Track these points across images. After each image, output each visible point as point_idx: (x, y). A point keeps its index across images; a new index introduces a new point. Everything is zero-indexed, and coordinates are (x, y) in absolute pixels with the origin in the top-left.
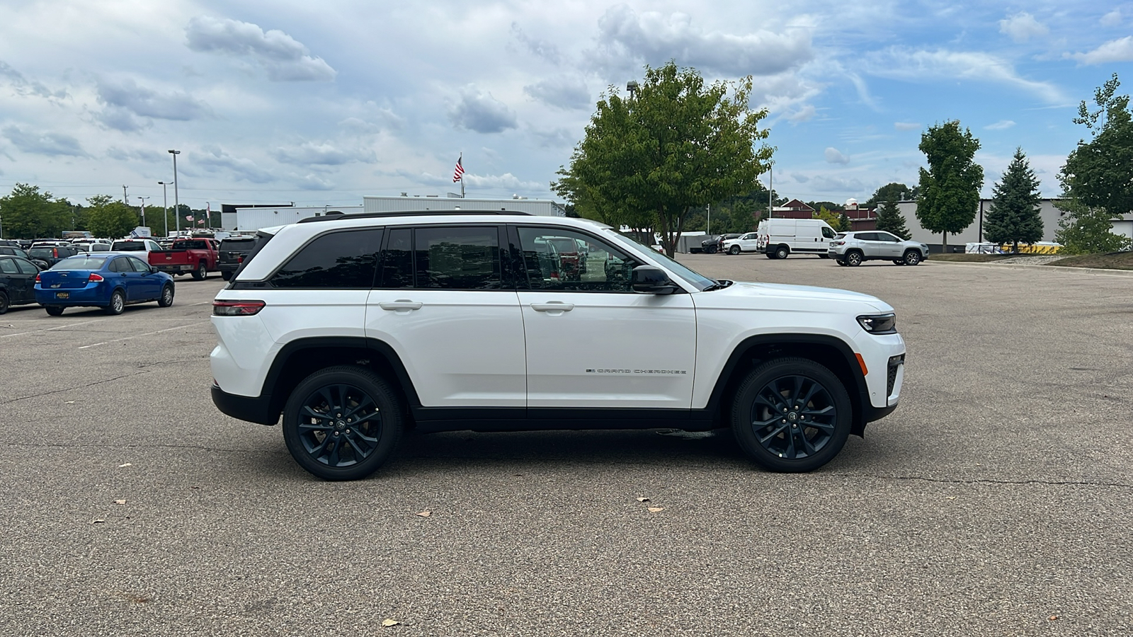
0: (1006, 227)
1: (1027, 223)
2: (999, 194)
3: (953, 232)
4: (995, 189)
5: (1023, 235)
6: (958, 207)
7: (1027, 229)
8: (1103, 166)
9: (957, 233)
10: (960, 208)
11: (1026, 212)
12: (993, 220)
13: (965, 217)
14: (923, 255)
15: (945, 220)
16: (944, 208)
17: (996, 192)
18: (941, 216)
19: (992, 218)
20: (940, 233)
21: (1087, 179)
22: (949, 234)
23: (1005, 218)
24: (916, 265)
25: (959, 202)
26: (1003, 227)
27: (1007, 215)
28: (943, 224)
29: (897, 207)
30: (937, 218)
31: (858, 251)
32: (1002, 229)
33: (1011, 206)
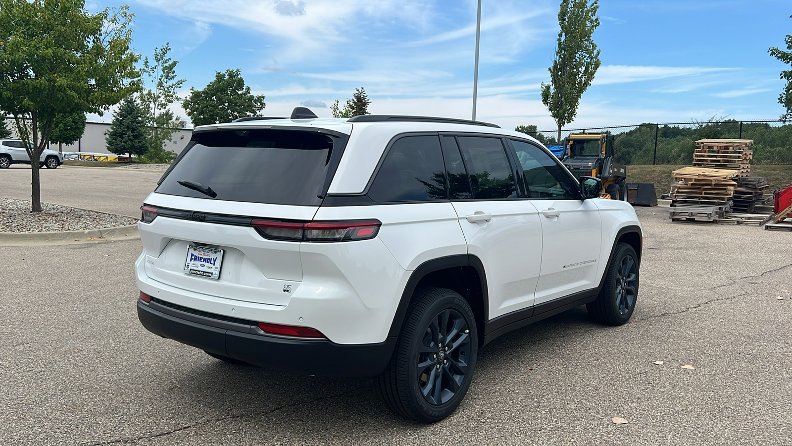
0: (125, 142)
1: (139, 140)
2: (117, 119)
3: (67, 144)
4: (114, 114)
5: (137, 149)
6: (72, 125)
7: (140, 145)
8: (213, 106)
9: (69, 145)
10: (74, 126)
11: (139, 133)
12: (114, 137)
13: (77, 133)
14: (61, 161)
15: (62, 134)
16: (61, 125)
17: (115, 116)
18: (59, 131)
19: (114, 135)
20: (56, 144)
21: (202, 113)
22: (64, 145)
23: (124, 136)
24: (55, 168)
25: (73, 122)
26: (124, 142)
27: (125, 134)
28: (60, 137)
29: (5, 121)
30: (56, 132)
31: (7, 156)
32: (123, 144)
33: (128, 128)
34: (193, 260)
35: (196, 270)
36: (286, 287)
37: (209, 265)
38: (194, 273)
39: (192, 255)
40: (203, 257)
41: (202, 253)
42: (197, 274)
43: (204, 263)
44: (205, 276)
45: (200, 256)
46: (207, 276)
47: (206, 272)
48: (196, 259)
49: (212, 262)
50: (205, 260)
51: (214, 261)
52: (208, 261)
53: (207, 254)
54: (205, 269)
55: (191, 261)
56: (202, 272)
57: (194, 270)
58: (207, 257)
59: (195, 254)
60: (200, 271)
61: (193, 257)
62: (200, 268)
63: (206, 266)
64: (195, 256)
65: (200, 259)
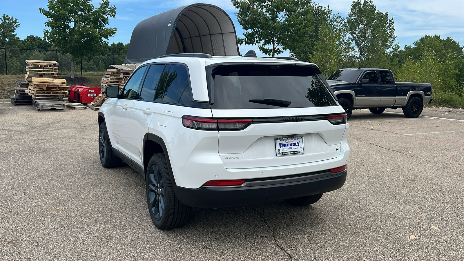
34: (282, 147)
35: (287, 152)
36: (336, 148)
37: (295, 147)
38: (285, 154)
39: (280, 144)
40: (289, 143)
41: (288, 141)
42: (289, 154)
43: (291, 147)
44: (295, 153)
45: (287, 143)
46: (297, 153)
47: (295, 151)
48: (284, 145)
49: (297, 144)
50: (291, 145)
51: (298, 144)
52: (294, 144)
53: (291, 141)
54: (293, 150)
55: (280, 147)
56: (292, 152)
57: (285, 152)
58: (292, 143)
59: (282, 143)
60: (290, 152)
61: (282, 145)
62: (289, 150)
63: (293, 148)
64: (283, 144)
65: (287, 145)
